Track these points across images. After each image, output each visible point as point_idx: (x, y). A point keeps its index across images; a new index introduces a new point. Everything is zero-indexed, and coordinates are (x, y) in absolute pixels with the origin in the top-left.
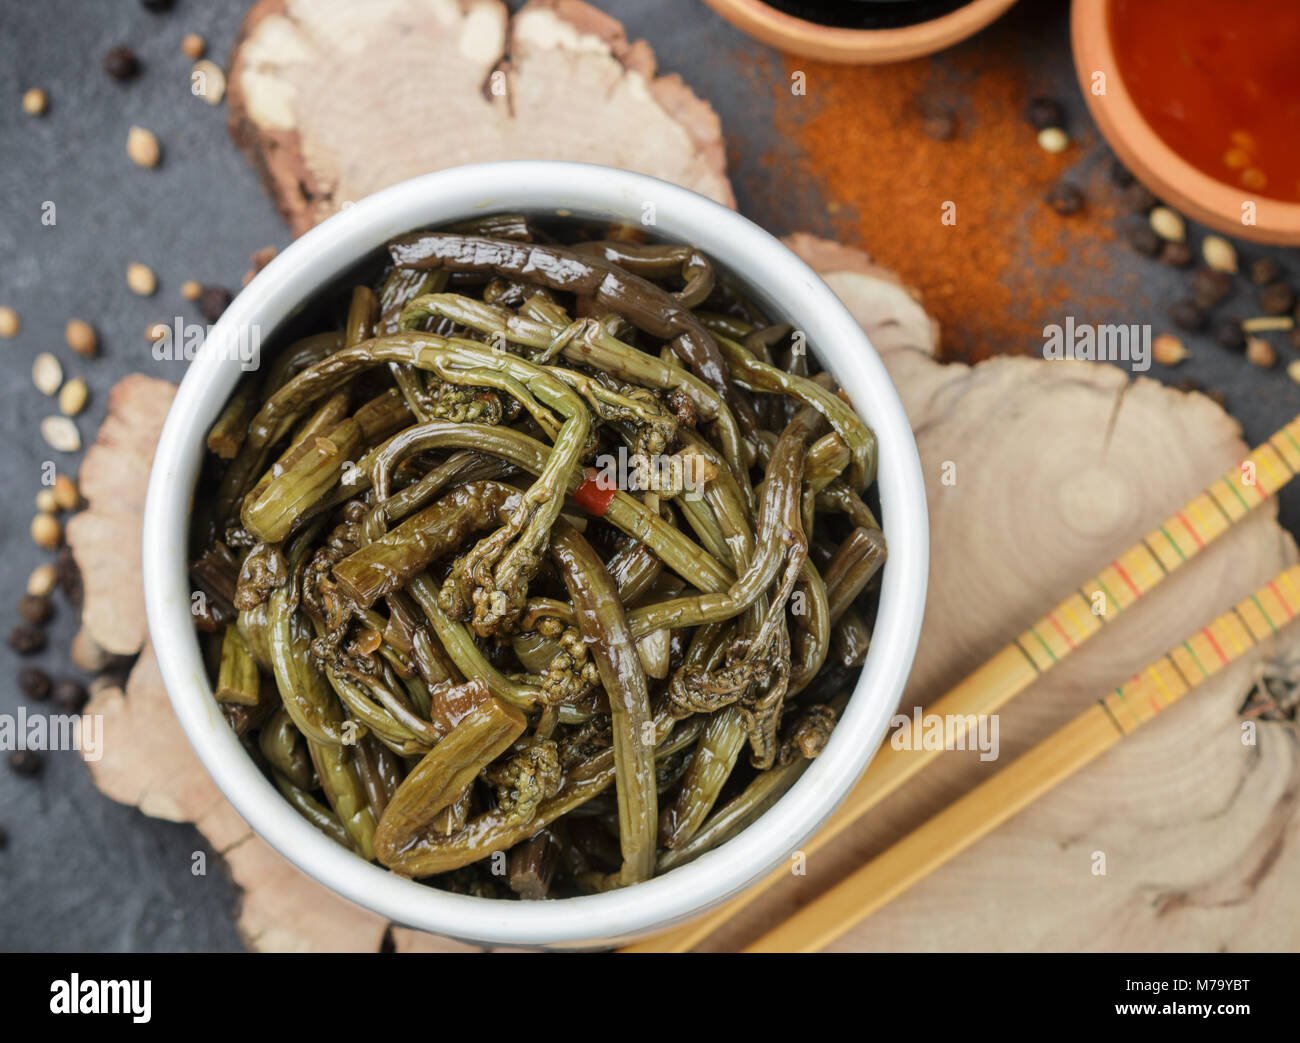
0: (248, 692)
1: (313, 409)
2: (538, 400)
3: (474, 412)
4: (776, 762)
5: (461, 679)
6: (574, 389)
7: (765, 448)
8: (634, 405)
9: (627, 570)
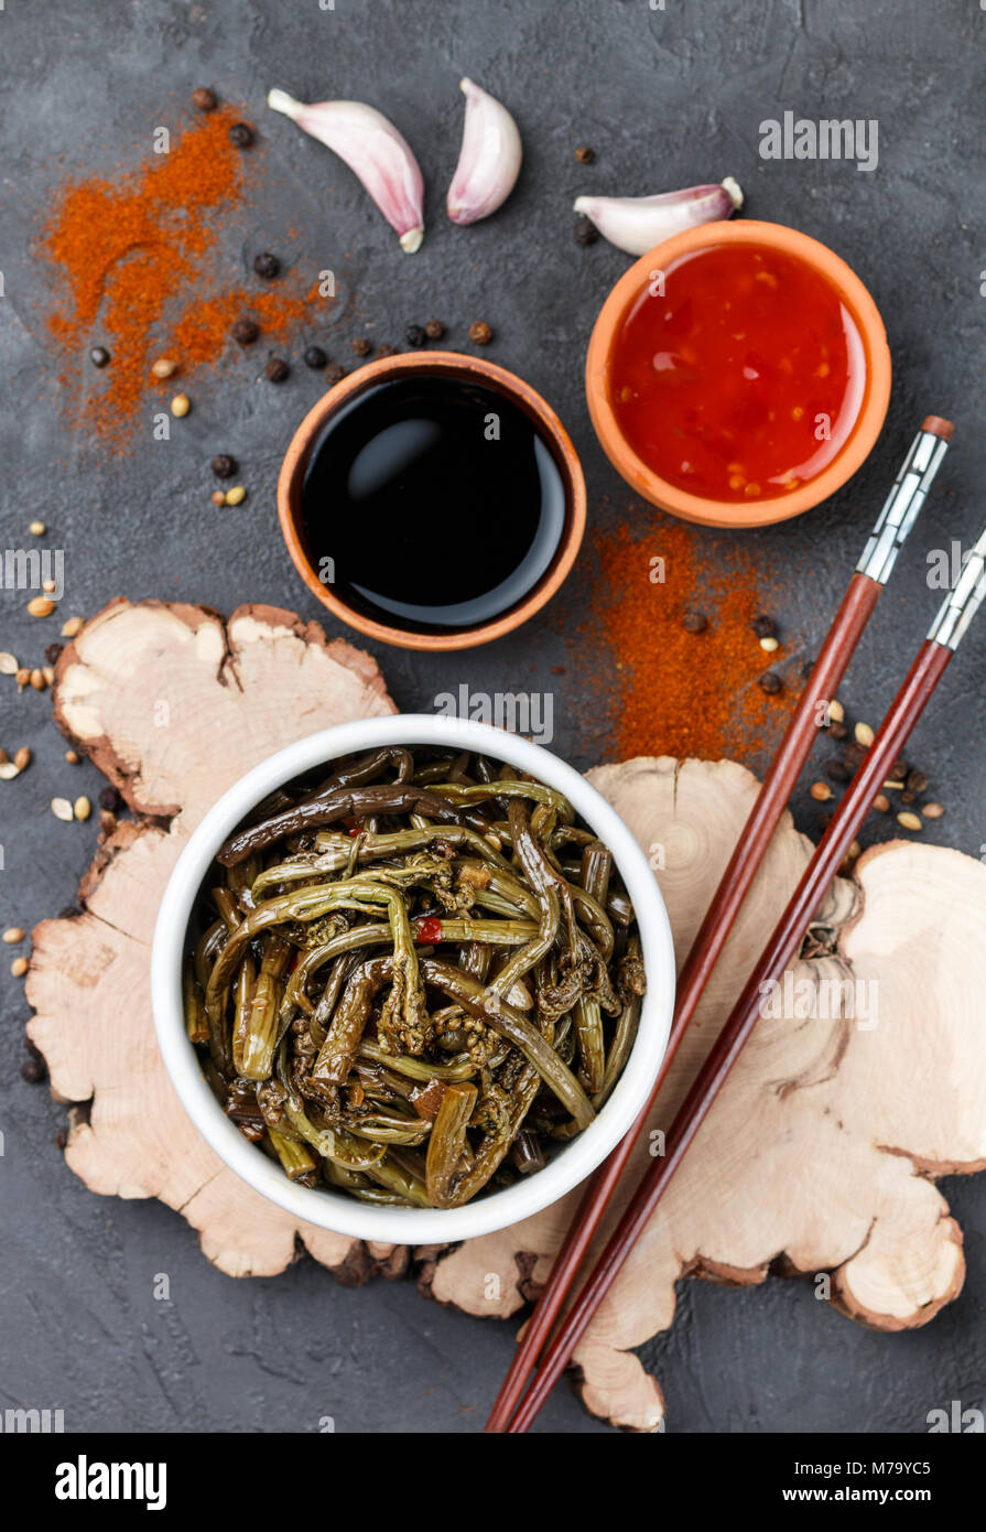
0: (306, 1164)
1: (236, 977)
2: (363, 902)
3: (332, 931)
4: (623, 1005)
5: (422, 1084)
6: (379, 881)
7: (504, 834)
8: (417, 868)
9: (475, 962)
